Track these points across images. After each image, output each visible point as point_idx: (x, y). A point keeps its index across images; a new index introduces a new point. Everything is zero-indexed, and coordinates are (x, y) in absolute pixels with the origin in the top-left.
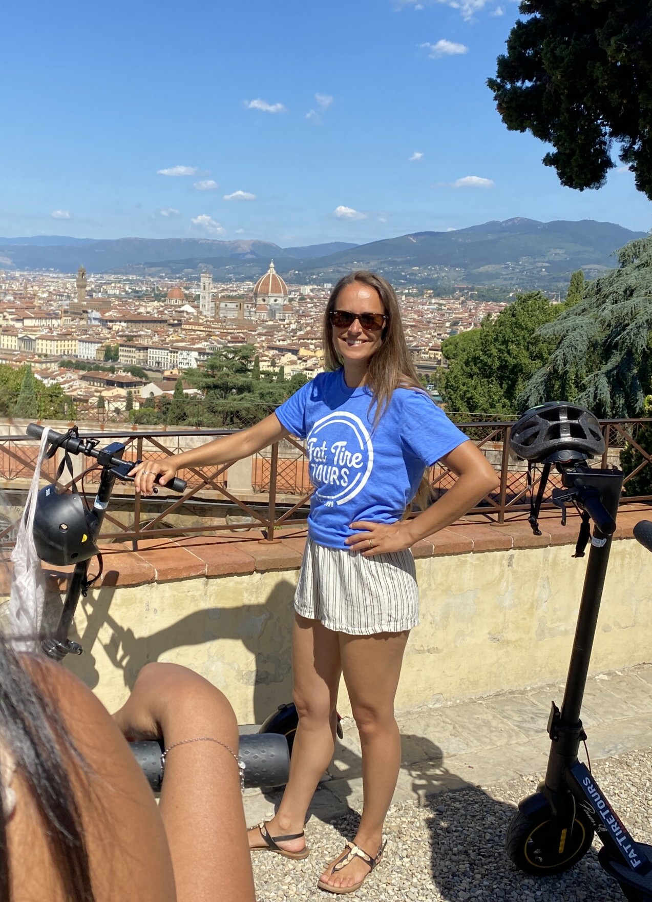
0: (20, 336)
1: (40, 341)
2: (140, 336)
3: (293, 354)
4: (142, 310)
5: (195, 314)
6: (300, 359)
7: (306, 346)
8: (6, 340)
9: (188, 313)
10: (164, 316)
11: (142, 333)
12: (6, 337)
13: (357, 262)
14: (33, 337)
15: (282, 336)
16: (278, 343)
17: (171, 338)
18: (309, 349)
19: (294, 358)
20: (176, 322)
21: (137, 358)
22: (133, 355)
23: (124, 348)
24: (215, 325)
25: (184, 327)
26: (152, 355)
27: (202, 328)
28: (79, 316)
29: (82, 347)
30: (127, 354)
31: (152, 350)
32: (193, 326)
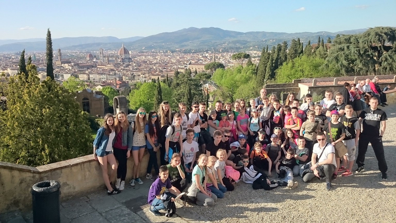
10: (89, 64)
21: (86, 78)
22: (84, 77)
23: (81, 75)
24: (109, 65)
25: (98, 66)
26: (91, 77)
27: (104, 67)
28: (60, 65)
29: (65, 76)
30: (82, 77)
31: (91, 75)
32: (101, 66)
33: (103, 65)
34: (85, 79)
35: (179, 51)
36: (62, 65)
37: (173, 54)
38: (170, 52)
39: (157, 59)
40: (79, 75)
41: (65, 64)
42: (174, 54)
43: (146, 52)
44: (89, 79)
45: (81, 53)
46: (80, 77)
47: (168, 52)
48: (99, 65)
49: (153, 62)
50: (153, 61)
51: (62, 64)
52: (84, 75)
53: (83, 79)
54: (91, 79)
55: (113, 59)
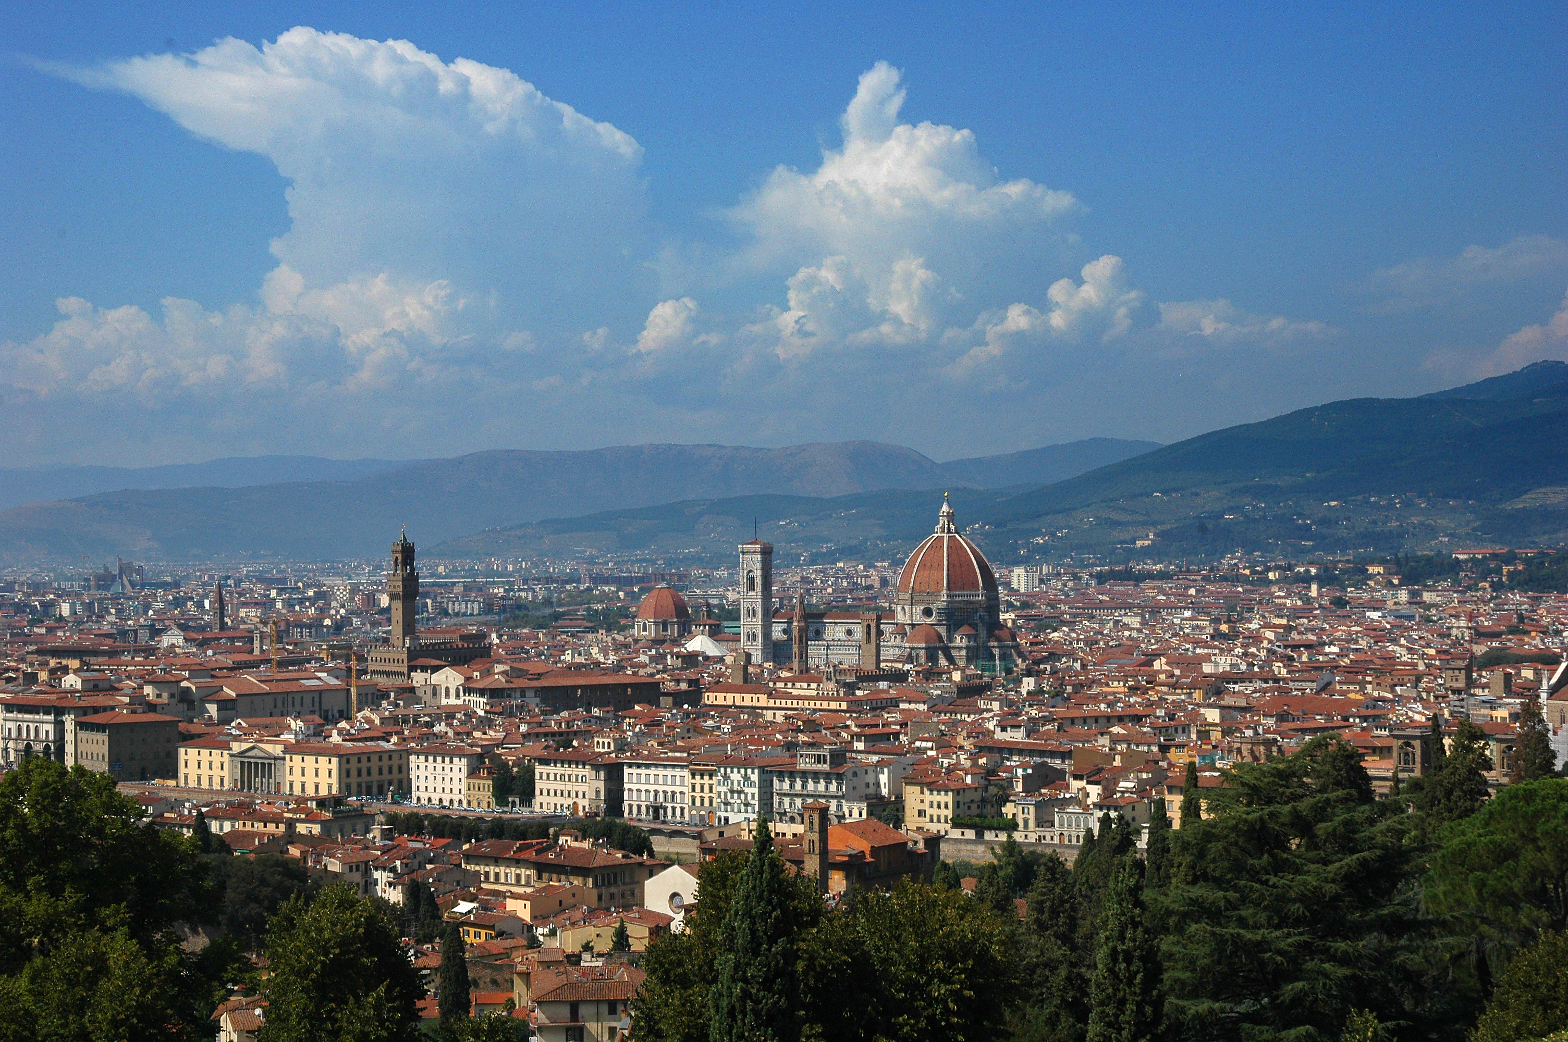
0: (236, 747)
1: (297, 758)
4: (572, 655)
5: (731, 660)
8: (193, 764)
9: (709, 660)
10: (641, 672)
12: (193, 752)
13: (1164, 492)
14: (277, 750)
16: (1000, 735)
20: (684, 686)
21: (590, 795)
22: (579, 788)
23: (551, 769)
24: (801, 689)
25: (710, 698)
26: (634, 787)
27: (763, 700)
28: (399, 681)
29: (422, 773)
30: (559, 786)
31: (634, 771)
32: (738, 696)
33: (758, 689)
34: (581, 802)
35: (1482, 569)
36: (418, 678)
37: (1414, 594)
38: (1388, 573)
39: (1256, 639)
40: (539, 769)
41: (435, 669)
42: (1427, 597)
43: (1165, 577)
44: (615, 802)
45: (607, 581)
46: (539, 785)
47: (1371, 577)
48: (717, 686)
49: (1207, 668)
50: (1208, 658)
51: (412, 669)
52: (580, 771)
53: (570, 802)
54: (635, 804)
55: (849, 632)
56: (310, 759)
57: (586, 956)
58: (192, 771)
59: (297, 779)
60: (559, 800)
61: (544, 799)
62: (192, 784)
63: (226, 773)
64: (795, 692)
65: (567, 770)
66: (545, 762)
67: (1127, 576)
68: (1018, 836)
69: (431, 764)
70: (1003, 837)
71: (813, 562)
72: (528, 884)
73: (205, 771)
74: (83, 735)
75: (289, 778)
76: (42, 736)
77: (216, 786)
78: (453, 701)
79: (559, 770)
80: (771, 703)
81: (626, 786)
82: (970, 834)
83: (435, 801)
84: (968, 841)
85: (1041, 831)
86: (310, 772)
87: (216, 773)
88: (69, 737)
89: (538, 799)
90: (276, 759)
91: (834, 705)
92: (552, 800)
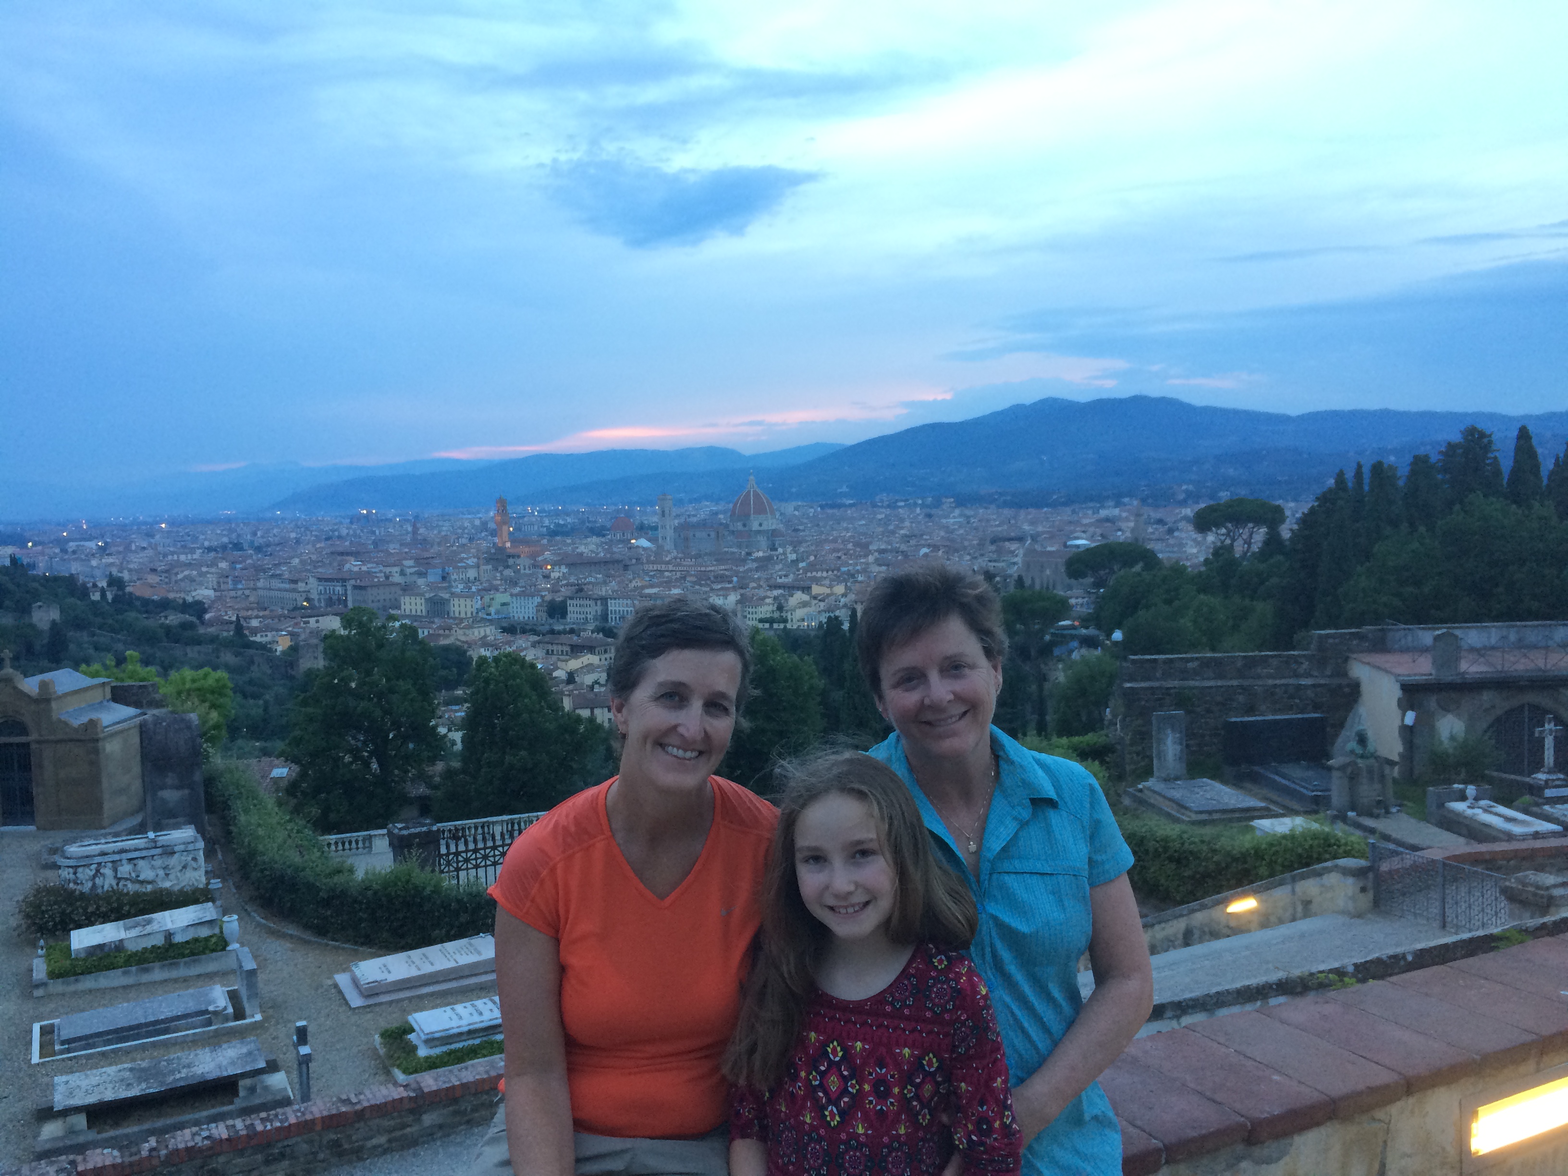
0: (427, 596)
1: (457, 599)
2: (589, 583)
3: (803, 592)
4: (582, 549)
5: (654, 549)
6: (815, 598)
7: (817, 581)
8: (408, 604)
9: (644, 549)
10: (614, 555)
11: (593, 580)
12: (407, 599)
14: (447, 596)
15: (780, 570)
16: (779, 580)
17: (634, 584)
18: (822, 585)
19: (806, 598)
20: (633, 562)
21: (593, 613)
22: (588, 610)
23: (575, 602)
24: (688, 562)
25: (646, 567)
26: (613, 609)
27: (671, 567)
29: (515, 605)
30: (578, 609)
31: (613, 601)
32: (659, 566)
33: (668, 563)
34: (589, 616)
35: (992, 499)
37: (962, 511)
38: (951, 501)
40: (569, 602)
42: (969, 512)
43: (851, 505)
44: (605, 617)
46: (569, 609)
47: (943, 504)
48: (649, 562)
52: (588, 602)
53: (584, 616)
54: (614, 616)
55: (709, 535)
56: (462, 600)
57: (596, 686)
58: (408, 607)
59: (457, 609)
60: (579, 616)
61: (573, 615)
62: (408, 612)
63: (423, 608)
64: (685, 563)
65: (582, 602)
66: (571, 598)
67: (833, 506)
68: (789, 626)
69: (519, 601)
70: (782, 626)
71: (690, 502)
72: (567, 654)
73: (413, 607)
74: (357, 592)
75: (452, 609)
76: (336, 592)
77: (419, 613)
78: (527, 571)
79: (578, 602)
80: (674, 569)
81: (610, 608)
82: (767, 625)
83: (521, 618)
84: (766, 629)
85: (799, 624)
86: (463, 606)
87: (419, 608)
88: (349, 592)
89: (569, 615)
90: (447, 600)
91: (703, 569)
92: (575, 615)
